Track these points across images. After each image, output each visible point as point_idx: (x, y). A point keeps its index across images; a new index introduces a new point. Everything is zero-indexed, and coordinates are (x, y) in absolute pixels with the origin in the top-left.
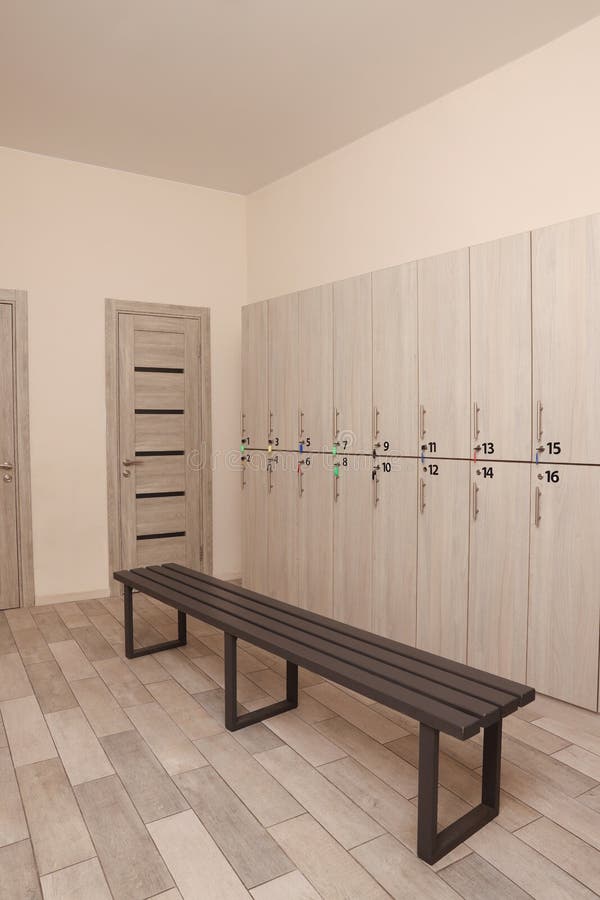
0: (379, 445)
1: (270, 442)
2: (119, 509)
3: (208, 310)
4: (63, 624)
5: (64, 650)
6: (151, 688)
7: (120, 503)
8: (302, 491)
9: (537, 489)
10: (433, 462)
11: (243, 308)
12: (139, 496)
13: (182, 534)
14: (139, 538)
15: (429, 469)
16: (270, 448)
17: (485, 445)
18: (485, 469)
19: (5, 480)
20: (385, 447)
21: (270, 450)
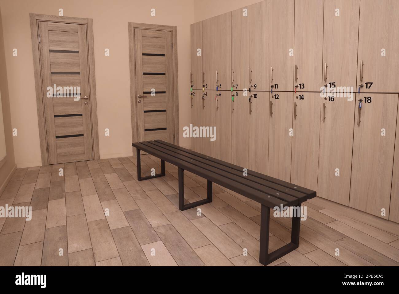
0: (252, 86)
1: (204, 86)
2: (137, 117)
3: (176, 27)
4: (111, 166)
5: (111, 177)
6: (148, 193)
7: (137, 115)
8: (218, 108)
9: (324, 104)
10: (276, 93)
11: (191, 25)
12: (145, 112)
13: (165, 129)
14: (146, 130)
15: (274, 96)
16: (203, 89)
17: (300, 84)
18: (300, 96)
19: (85, 104)
20: (255, 87)
21: (203, 90)
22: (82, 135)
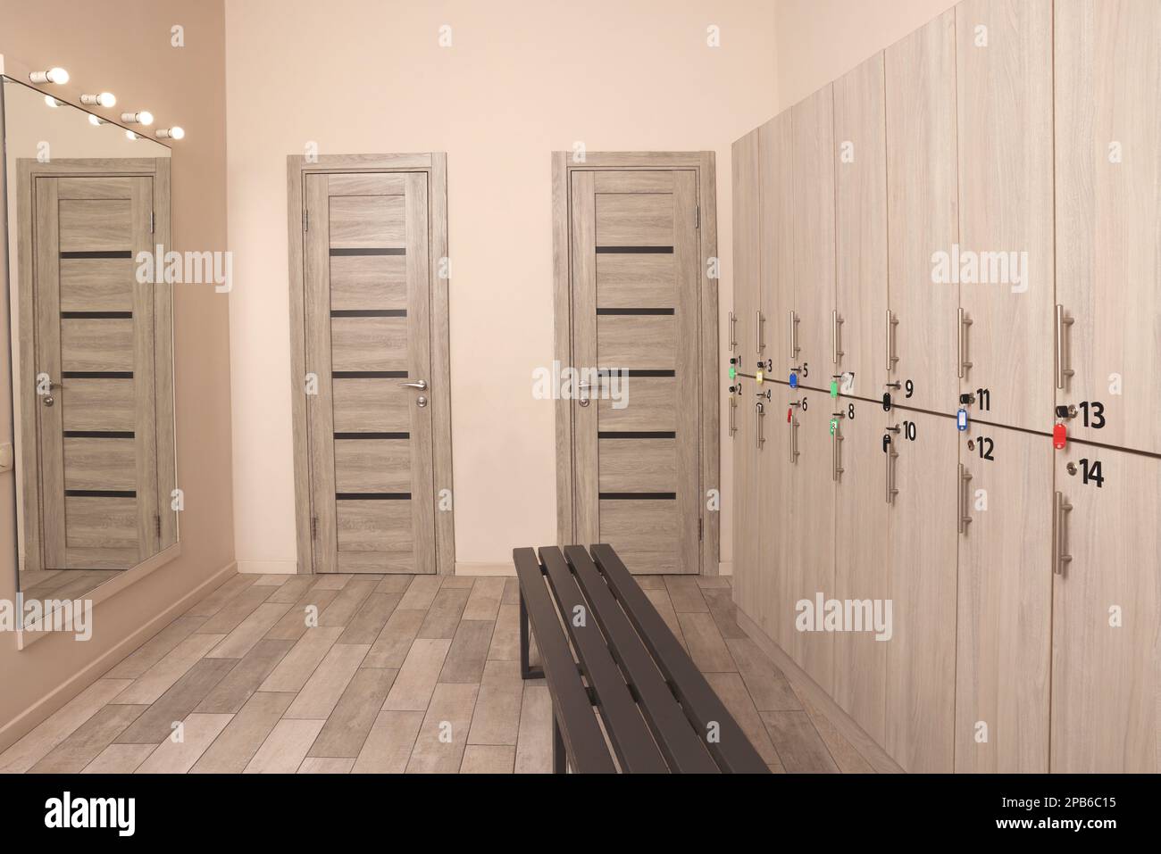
0: (897, 386)
1: (761, 365)
3: (713, 155)
7: (573, 444)
8: (797, 454)
10: (986, 432)
11: (734, 144)
12: (603, 435)
13: (672, 496)
14: (602, 496)
15: (977, 444)
16: (760, 375)
17: (1084, 405)
18: (1084, 462)
19: (418, 402)
20: (908, 390)
21: (759, 379)
22: (407, 496)
